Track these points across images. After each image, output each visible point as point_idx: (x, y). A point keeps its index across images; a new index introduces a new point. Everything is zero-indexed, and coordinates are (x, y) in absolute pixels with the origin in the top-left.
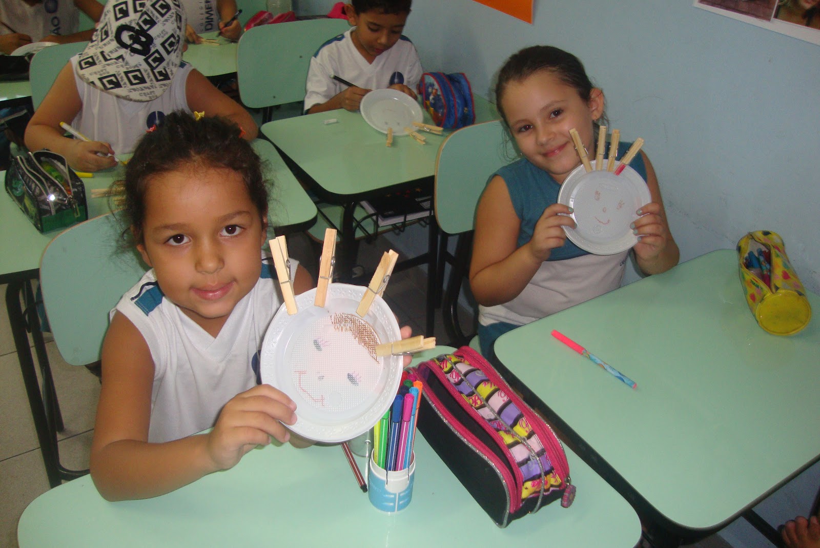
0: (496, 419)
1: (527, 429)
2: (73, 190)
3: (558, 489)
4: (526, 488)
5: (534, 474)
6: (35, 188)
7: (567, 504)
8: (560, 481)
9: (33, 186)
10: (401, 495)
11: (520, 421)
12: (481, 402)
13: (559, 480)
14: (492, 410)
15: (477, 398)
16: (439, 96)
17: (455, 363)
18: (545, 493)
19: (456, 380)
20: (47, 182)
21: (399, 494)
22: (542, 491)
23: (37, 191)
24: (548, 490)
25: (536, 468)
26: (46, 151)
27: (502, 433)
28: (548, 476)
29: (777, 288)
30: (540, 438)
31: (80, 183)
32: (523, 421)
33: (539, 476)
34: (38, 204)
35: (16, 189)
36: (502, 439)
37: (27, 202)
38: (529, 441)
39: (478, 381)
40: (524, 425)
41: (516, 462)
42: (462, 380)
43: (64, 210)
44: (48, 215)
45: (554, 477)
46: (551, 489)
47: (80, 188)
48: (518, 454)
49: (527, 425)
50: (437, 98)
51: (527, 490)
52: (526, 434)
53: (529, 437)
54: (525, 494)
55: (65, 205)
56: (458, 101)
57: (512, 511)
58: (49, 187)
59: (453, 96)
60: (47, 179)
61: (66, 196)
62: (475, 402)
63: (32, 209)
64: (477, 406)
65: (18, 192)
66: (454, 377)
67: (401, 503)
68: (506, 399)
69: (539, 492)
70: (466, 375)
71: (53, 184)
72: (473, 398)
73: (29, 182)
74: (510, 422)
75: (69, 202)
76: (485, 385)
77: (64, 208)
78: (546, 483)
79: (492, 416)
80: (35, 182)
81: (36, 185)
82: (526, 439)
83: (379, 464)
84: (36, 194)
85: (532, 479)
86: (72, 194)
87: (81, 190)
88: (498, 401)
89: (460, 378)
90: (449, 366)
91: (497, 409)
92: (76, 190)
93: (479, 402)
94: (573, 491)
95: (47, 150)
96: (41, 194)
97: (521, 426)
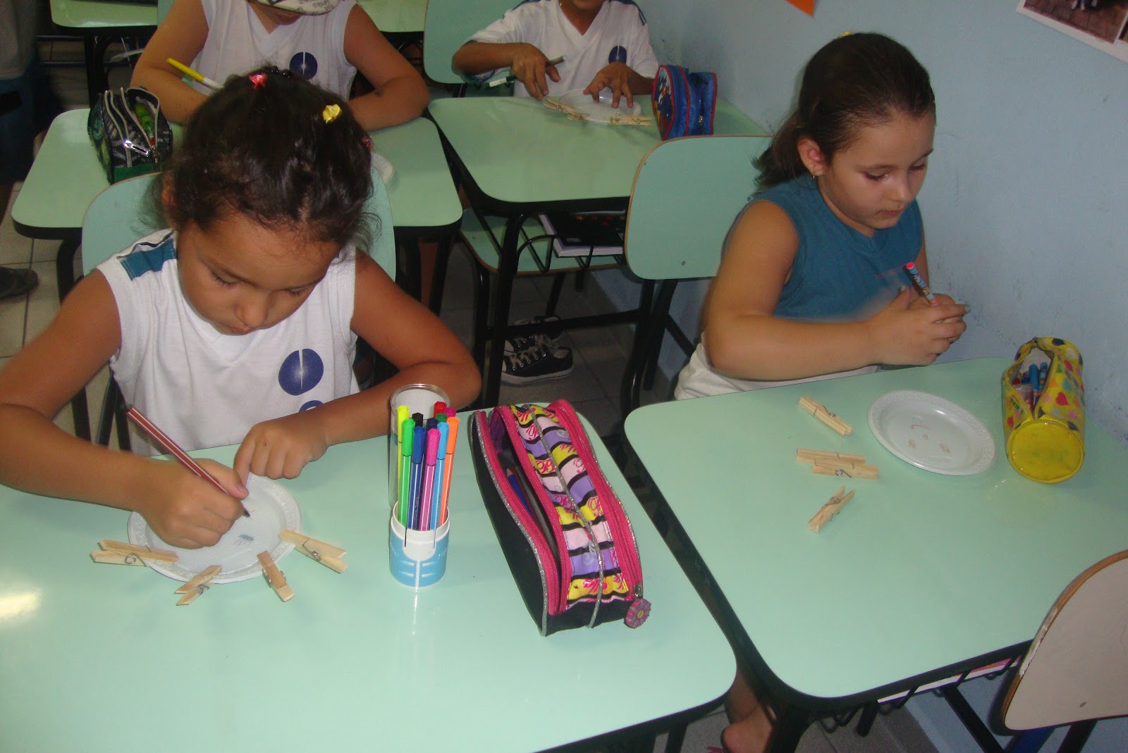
0: (563, 493)
1: (596, 511)
2: (157, 140)
3: (623, 599)
4: (576, 587)
5: (590, 571)
6: (113, 129)
7: (634, 623)
8: (628, 590)
9: (111, 127)
10: (424, 565)
11: (590, 500)
12: (553, 469)
13: (626, 589)
14: (562, 481)
15: (549, 463)
16: (669, 96)
17: (538, 416)
18: (603, 601)
19: (533, 438)
20: (128, 125)
21: (422, 563)
22: (599, 596)
23: (114, 134)
24: (608, 596)
25: (593, 562)
26: (142, 89)
27: (560, 510)
28: (608, 578)
29: (1041, 413)
30: (611, 527)
31: (168, 132)
32: (593, 501)
33: (597, 575)
34: (111, 150)
35: (97, 131)
36: (558, 516)
37: (104, 147)
38: (594, 527)
39: (557, 441)
40: (594, 506)
41: (568, 549)
42: (538, 438)
43: (143, 162)
44: (122, 166)
45: (617, 580)
46: (614, 597)
47: (167, 139)
48: (574, 539)
49: (597, 507)
50: (666, 97)
51: (577, 590)
52: (593, 518)
53: (596, 522)
54: (573, 594)
55: (144, 157)
56: (693, 106)
57: (551, 613)
58: (130, 132)
59: (688, 100)
60: (130, 122)
61: (147, 147)
62: (545, 467)
63: (106, 156)
64: (546, 472)
65: (98, 135)
66: (531, 433)
67: (423, 576)
68: (581, 469)
69: (595, 597)
70: (545, 431)
71: (136, 129)
72: (545, 463)
73: (108, 122)
74: (580, 500)
75: (151, 153)
76: (563, 448)
77: (143, 160)
78: (605, 586)
79: (560, 488)
80: (113, 123)
81: (114, 127)
82: (591, 524)
83: (399, 518)
84: (111, 137)
85: (587, 576)
86: (156, 145)
87: (168, 142)
88: (572, 470)
89: (537, 436)
90: (530, 418)
91: (568, 481)
92: (162, 140)
93: (550, 468)
94: (646, 607)
95: (144, 88)
96: (118, 138)
97: (590, 507)
